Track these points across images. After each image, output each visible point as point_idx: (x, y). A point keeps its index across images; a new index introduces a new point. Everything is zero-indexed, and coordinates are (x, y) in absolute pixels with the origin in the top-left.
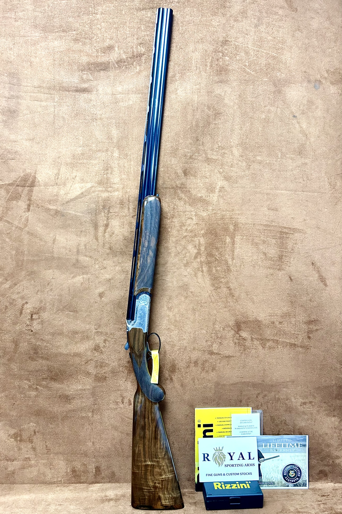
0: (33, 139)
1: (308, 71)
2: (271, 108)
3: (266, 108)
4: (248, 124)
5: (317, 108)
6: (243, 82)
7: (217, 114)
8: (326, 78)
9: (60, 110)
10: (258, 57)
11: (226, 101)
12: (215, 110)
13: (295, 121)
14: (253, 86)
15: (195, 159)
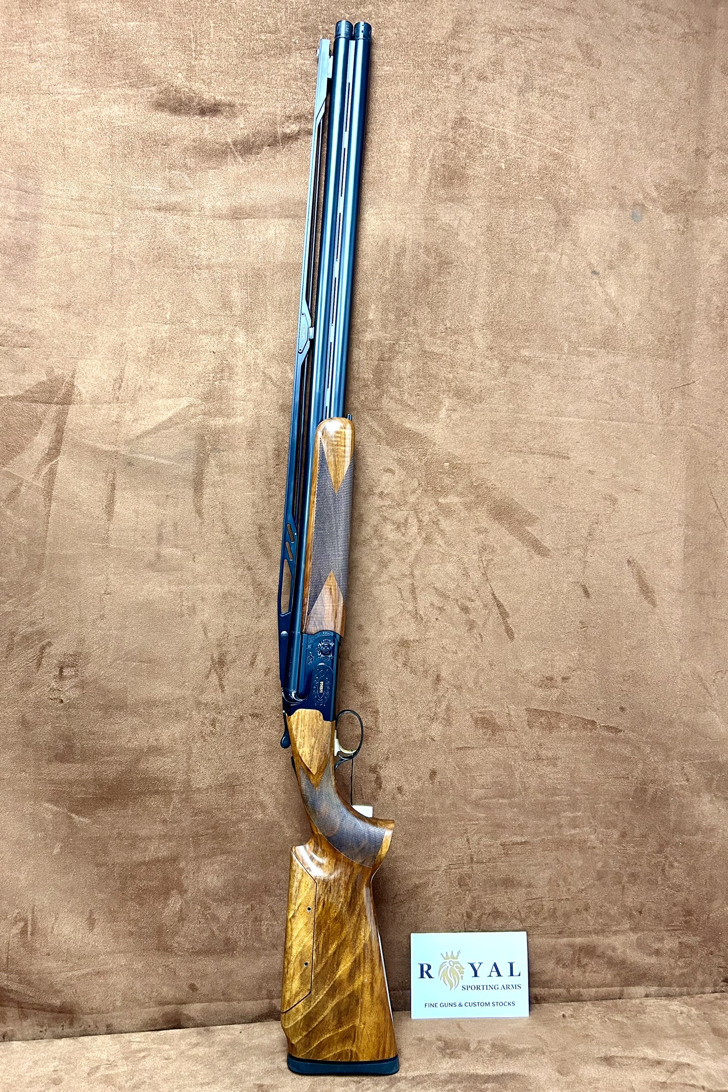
0: (68, 306)
1: (619, 185)
2: (550, 255)
3: (541, 254)
4: (504, 285)
5: (637, 257)
6: (495, 201)
7: (444, 264)
8: (654, 200)
9: (125, 246)
10: (524, 153)
11: (462, 238)
12: (440, 255)
13: (595, 281)
14: (516, 209)
15: (400, 352)
